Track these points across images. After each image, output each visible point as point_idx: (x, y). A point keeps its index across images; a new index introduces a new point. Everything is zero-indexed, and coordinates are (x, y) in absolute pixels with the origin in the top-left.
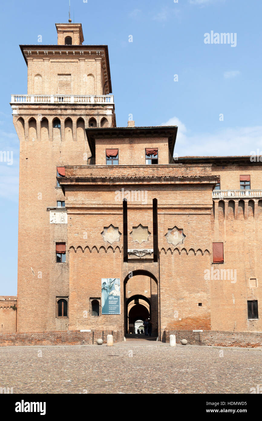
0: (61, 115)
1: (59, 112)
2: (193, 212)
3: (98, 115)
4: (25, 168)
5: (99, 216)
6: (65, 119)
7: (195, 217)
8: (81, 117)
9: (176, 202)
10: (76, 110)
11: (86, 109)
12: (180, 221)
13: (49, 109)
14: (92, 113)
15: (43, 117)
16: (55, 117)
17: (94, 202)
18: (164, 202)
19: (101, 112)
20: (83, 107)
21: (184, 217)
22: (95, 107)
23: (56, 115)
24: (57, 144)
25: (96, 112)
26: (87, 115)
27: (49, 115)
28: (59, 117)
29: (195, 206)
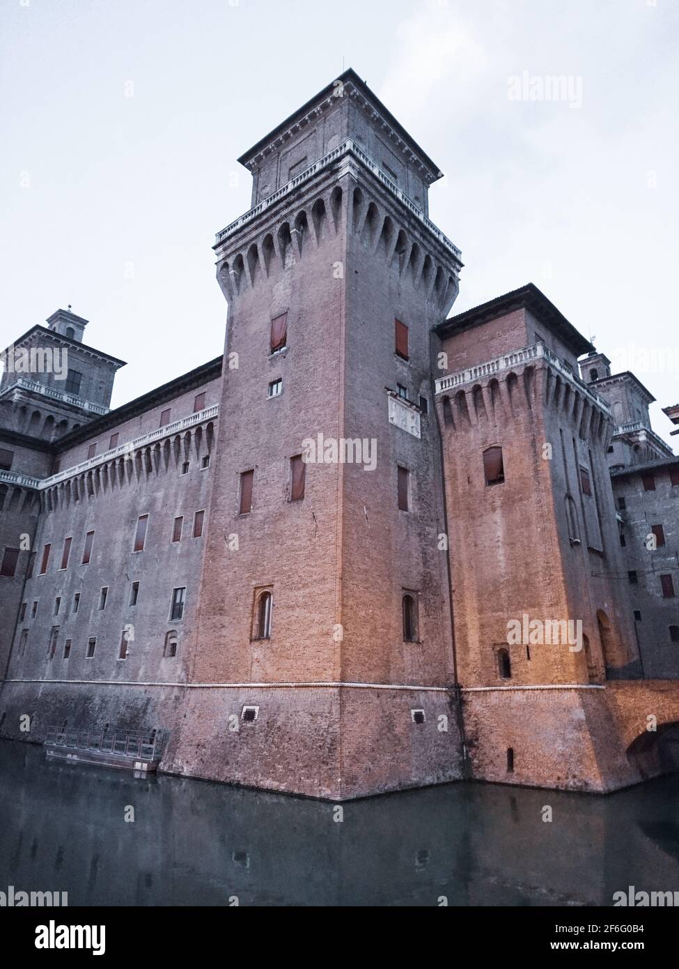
0: (408, 232)
1: (407, 224)
3: (447, 268)
4: (353, 288)
6: (413, 243)
8: (429, 256)
10: (427, 241)
11: (435, 247)
14: (441, 260)
15: (388, 215)
16: (403, 228)
19: (449, 264)
22: (444, 253)
24: (395, 276)
25: (444, 261)
26: (436, 258)
27: (395, 219)
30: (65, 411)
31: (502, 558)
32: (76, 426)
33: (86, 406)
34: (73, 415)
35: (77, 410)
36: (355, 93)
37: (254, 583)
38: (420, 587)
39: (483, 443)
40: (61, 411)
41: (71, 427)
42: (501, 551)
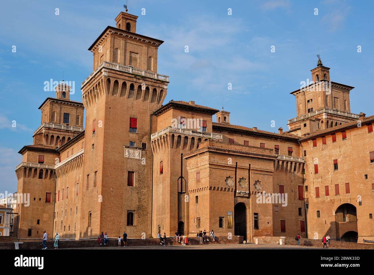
0: (136, 82)
1: (135, 80)
2: (265, 173)
3: (159, 87)
4: (109, 114)
5: (224, 171)
6: (138, 86)
7: (266, 176)
8: (148, 87)
9: (259, 167)
10: (146, 81)
11: (152, 82)
12: (260, 177)
13: (129, 77)
14: (156, 85)
15: (124, 81)
16: (132, 83)
17: (223, 163)
18: (254, 166)
19: (161, 85)
20: (150, 80)
21: (262, 175)
22: (157, 82)
23: (133, 82)
24: (130, 101)
25: (157, 85)
26: (152, 86)
27: (128, 80)
28: (134, 83)
29: (266, 170)
30: (63, 133)
31: (161, 199)
32: (69, 138)
33: (72, 129)
34: (67, 134)
35: (67, 131)
36: (113, 33)
37: (89, 210)
38: (136, 209)
39: (160, 159)
40: (62, 133)
41: (66, 139)
42: (161, 197)
